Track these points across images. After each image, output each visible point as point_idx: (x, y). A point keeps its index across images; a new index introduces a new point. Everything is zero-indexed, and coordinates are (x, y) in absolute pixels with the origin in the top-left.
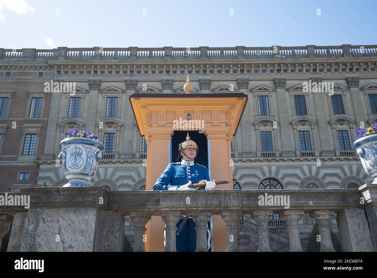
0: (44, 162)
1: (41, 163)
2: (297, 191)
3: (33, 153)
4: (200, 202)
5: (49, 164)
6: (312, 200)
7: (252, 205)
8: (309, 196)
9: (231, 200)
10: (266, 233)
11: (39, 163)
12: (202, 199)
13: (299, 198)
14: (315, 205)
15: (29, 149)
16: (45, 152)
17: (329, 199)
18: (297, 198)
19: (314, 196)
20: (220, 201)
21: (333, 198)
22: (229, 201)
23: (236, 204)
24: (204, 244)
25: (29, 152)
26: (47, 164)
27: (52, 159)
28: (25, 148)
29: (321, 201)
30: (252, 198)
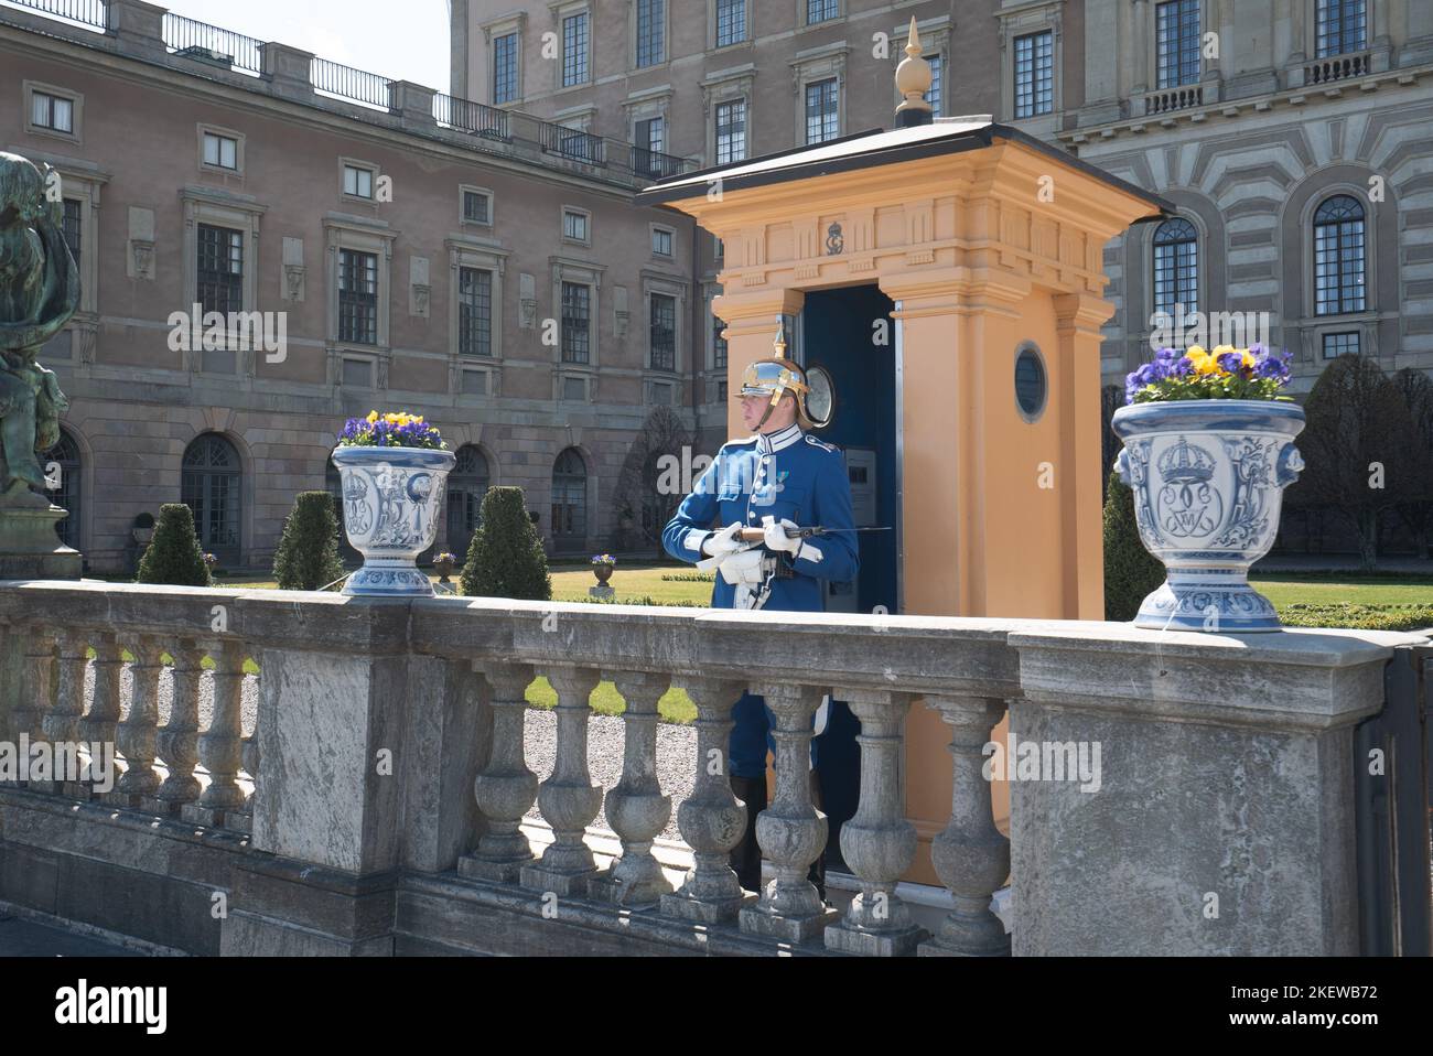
0: (1090, 136)
1: (1081, 138)
2: (845, 631)
3: (1048, 108)
4: (598, 650)
5: (1108, 138)
6: (892, 665)
7: (727, 668)
8: (886, 648)
9: (671, 647)
10: (788, 751)
11: (1075, 140)
12: (605, 640)
13: (855, 653)
14: (901, 681)
15: (1035, 93)
16: (1090, 97)
17: (945, 664)
18: (847, 654)
19: (901, 650)
20: (647, 650)
21: (959, 662)
22: (667, 649)
23: (686, 662)
24: (635, 765)
25: (1035, 104)
26: (1101, 142)
27: (1118, 118)
28: (1021, 91)
29: (921, 669)
30: (725, 646)
